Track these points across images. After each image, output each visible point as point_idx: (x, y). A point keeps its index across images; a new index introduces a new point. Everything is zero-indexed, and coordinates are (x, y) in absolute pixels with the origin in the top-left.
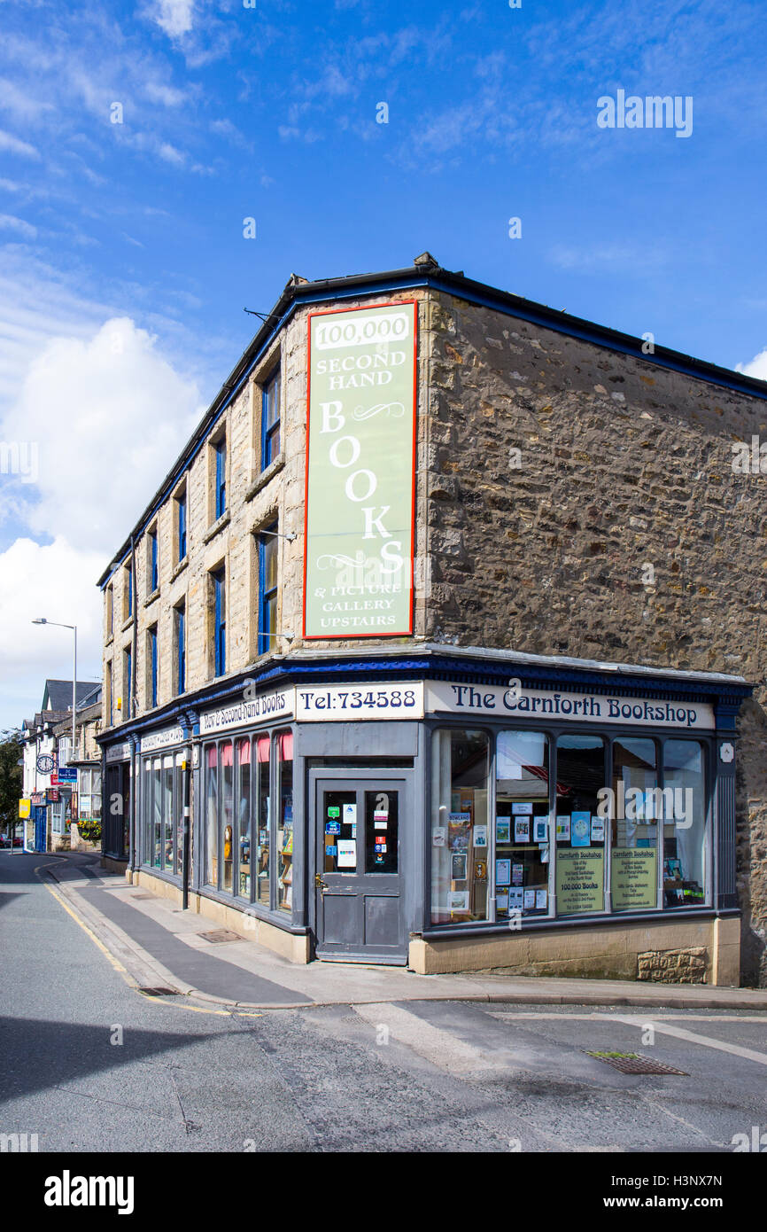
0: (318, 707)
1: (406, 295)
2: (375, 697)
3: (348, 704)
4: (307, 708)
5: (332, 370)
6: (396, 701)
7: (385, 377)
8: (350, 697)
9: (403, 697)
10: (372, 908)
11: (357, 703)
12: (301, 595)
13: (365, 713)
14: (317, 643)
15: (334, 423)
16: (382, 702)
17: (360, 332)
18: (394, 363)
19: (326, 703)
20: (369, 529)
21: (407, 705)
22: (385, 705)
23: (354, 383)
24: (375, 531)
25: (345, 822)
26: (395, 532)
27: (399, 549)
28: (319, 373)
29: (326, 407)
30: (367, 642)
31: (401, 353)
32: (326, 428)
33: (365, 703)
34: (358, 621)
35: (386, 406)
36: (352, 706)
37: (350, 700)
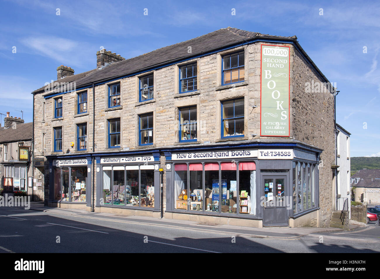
0: (265, 155)
1: (287, 45)
2: (280, 153)
3: (273, 155)
4: (262, 156)
5: (268, 61)
6: (286, 154)
7: (282, 66)
8: (274, 153)
9: (287, 153)
10: (278, 211)
11: (275, 155)
12: (260, 124)
13: (277, 157)
14: (264, 137)
15: (268, 76)
16: (282, 154)
17: (275, 52)
18: (284, 63)
19: (267, 154)
20: (278, 107)
21: (288, 155)
22: (283, 156)
23: (274, 66)
24: (280, 108)
25: (270, 188)
26: (285, 108)
27: (286, 113)
28: (264, 61)
29: (266, 71)
30: (277, 138)
31: (286, 60)
32: (266, 77)
33: (278, 155)
34: (276, 132)
35: (282, 74)
36: (274, 155)
37: (274, 154)
